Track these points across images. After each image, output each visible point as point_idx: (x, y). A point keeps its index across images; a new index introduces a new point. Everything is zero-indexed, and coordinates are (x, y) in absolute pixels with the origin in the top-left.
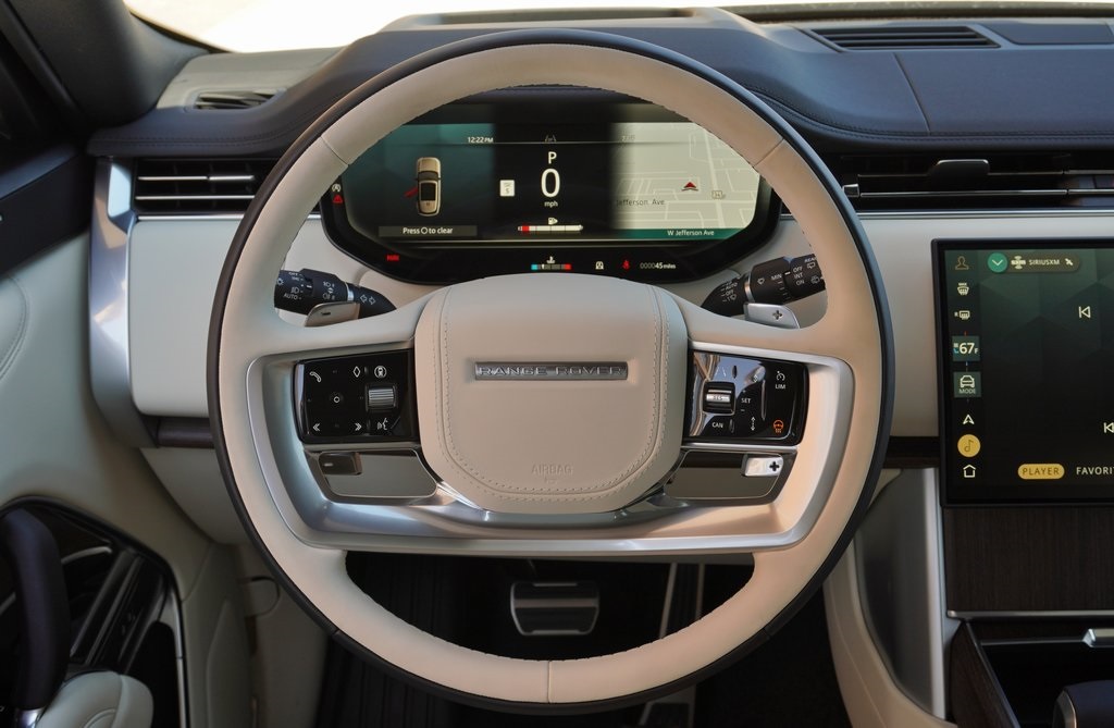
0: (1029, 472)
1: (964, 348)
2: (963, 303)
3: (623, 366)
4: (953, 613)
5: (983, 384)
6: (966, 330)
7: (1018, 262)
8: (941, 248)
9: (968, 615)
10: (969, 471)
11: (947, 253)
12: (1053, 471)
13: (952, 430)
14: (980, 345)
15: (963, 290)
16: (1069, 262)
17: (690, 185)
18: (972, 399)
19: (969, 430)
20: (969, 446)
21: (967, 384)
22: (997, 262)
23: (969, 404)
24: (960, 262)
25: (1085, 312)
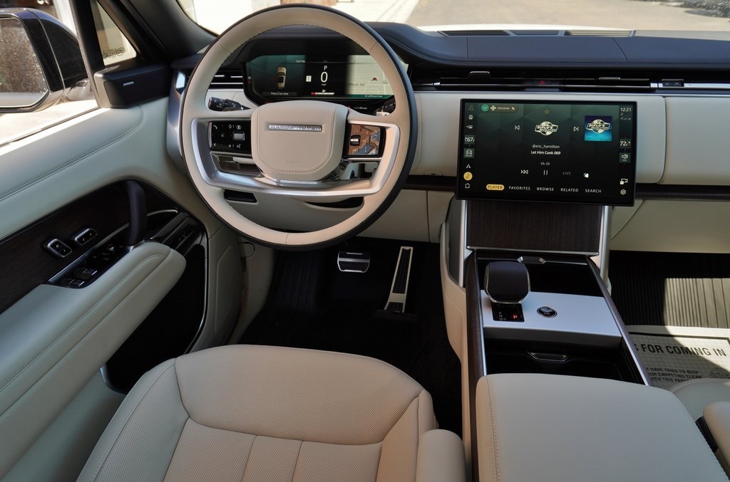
0: (490, 187)
1: (469, 139)
2: (471, 122)
3: (321, 127)
4: (469, 247)
5: (475, 153)
6: (470, 133)
7: (493, 108)
8: (464, 102)
9: (475, 248)
10: (467, 186)
11: (466, 104)
12: (500, 187)
13: (462, 170)
14: (476, 139)
15: (471, 118)
16: (513, 109)
17: (375, 79)
18: (471, 159)
19: (468, 170)
20: (468, 176)
21: (469, 153)
22: (485, 107)
23: (469, 160)
24: (471, 107)
25: (518, 128)
